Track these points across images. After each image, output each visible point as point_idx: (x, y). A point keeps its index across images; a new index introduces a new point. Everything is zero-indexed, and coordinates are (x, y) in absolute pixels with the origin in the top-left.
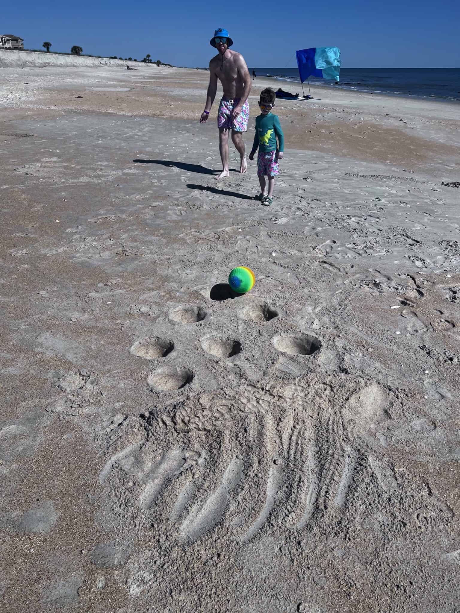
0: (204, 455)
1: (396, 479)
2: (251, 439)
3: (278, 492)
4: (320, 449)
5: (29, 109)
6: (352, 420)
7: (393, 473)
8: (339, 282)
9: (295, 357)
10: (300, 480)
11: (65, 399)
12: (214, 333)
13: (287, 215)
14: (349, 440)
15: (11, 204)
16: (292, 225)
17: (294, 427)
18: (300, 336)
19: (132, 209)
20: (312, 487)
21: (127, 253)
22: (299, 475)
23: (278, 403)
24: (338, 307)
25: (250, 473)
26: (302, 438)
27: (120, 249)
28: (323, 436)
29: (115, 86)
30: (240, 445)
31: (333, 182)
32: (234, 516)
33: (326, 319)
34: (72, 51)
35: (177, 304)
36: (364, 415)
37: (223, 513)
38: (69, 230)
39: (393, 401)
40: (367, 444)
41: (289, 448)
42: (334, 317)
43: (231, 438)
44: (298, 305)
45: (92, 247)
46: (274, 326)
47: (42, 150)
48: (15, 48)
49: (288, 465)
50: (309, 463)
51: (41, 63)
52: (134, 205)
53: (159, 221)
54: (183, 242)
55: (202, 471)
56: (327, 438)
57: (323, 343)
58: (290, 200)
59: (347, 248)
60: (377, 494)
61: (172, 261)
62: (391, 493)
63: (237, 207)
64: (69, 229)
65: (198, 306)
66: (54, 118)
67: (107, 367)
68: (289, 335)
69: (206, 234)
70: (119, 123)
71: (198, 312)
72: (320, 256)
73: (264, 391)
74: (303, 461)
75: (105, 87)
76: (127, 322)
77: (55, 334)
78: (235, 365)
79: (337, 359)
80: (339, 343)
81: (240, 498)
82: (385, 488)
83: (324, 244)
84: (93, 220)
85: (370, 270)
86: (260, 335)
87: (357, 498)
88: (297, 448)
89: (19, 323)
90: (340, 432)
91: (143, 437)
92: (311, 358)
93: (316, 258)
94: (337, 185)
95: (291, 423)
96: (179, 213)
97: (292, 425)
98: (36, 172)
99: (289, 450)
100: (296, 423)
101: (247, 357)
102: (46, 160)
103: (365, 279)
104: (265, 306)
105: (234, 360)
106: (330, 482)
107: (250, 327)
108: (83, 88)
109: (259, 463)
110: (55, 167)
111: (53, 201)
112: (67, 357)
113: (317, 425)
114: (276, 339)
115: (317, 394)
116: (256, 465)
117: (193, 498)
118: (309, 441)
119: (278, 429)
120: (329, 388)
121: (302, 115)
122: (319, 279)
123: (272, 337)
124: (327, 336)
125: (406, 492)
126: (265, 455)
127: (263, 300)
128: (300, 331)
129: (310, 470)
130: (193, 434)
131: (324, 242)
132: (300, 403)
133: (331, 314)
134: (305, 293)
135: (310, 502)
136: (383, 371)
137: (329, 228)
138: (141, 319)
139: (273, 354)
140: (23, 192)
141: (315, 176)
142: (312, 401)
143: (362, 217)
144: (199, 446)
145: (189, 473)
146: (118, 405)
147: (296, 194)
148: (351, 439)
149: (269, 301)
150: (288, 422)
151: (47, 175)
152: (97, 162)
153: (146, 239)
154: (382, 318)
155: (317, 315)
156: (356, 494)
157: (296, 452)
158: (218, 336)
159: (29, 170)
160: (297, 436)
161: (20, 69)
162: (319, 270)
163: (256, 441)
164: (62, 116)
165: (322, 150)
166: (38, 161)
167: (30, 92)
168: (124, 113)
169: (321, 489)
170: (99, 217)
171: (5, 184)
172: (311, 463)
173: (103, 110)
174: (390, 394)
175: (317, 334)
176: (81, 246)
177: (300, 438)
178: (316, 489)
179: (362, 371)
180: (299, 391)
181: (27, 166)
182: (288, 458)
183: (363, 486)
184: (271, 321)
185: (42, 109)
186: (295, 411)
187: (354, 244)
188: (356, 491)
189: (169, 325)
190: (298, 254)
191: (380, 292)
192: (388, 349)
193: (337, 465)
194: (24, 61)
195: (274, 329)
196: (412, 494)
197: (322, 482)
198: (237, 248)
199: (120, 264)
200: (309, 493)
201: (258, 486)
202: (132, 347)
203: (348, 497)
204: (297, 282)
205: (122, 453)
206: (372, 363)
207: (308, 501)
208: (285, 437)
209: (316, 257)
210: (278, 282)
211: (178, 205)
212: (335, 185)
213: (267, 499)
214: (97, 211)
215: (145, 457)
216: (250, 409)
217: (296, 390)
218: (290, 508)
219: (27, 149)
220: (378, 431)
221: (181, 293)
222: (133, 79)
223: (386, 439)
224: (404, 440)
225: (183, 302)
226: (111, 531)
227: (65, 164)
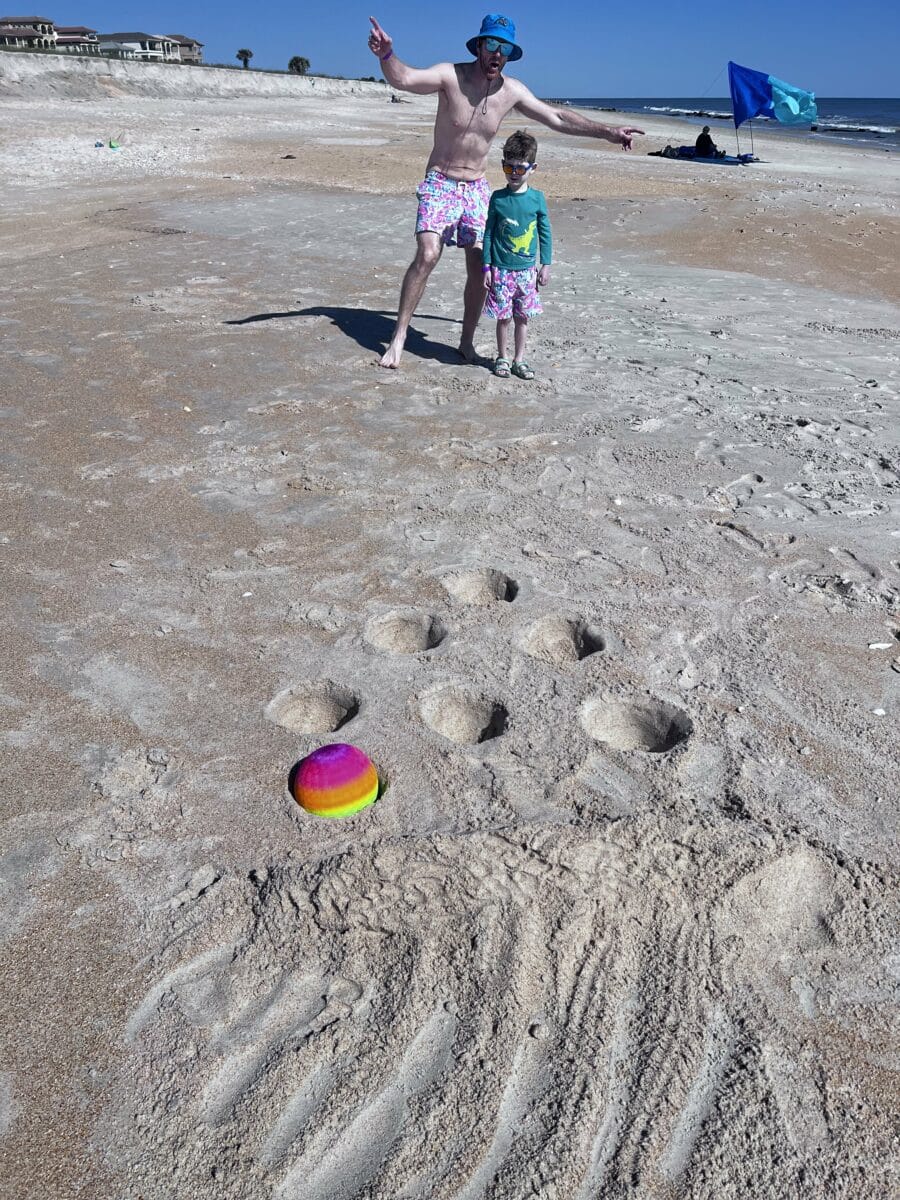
0: (371, 992)
1: (827, 1118)
2: (484, 967)
3: (525, 1116)
4: (646, 1007)
5: (190, 180)
6: (735, 937)
7: (821, 1099)
8: (757, 575)
9: (624, 757)
10: (584, 1091)
11: (102, 817)
12: (453, 682)
13: (663, 413)
14: (722, 993)
15: (109, 370)
16: (670, 435)
17: (592, 942)
18: (645, 702)
19: (340, 388)
20: (611, 1112)
21: (308, 485)
22: (582, 1077)
23: (559, 883)
24: (744, 637)
25: (468, 1055)
26: (607, 974)
27: (298, 475)
28: (660, 972)
29: (363, 135)
30: (458, 978)
31: (776, 343)
32: (410, 1171)
33: (713, 665)
34: (291, 66)
35: (389, 606)
36: (766, 927)
37: (385, 1159)
38: (205, 430)
39: (845, 896)
40: (765, 1006)
41: (573, 997)
42: (734, 660)
43: (439, 958)
44: (653, 627)
45: (242, 468)
46: (590, 673)
47: (195, 262)
48: (186, 60)
49: (562, 1044)
50: (614, 1043)
51: (230, 91)
52: (345, 380)
53: (390, 417)
54: (429, 464)
55: (359, 1035)
56: (668, 980)
57: (696, 723)
58: (674, 380)
59: (786, 494)
60: (772, 1155)
61: (397, 507)
62: (808, 1156)
63: (559, 390)
64: (206, 428)
65: (431, 613)
66: (232, 196)
67: (208, 747)
68: (620, 699)
69: (480, 450)
70: (354, 208)
71: (431, 628)
72: (722, 510)
73: (528, 851)
74: (599, 1038)
75: (342, 137)
76: (273, 644)
77: (122, 660)
78: (484, 765)
79: (724, 768)
80: (736, 729)
81: (431, 1122)
82: (793, 1140)
83: (734, 483)
84: (257, 410)
85: (831, 550)
86: (556, 693)
87: (719, 1161)
88: (590, 999)
89: (56, 630)
90: (702, 967)
91: (245, 930)
92: (664, 761)
93: (710, 515)
94: (784, 349)
95: (587, 932)
96: (433, 401)
97: (588, 939)
98: (170, 306)
99: (571, 1002)
100: (597, 935)
101: (515, 746)
102: (198, 282)
103: (817, 570)
104: (578, 623)
105: (486, 752)
106: (658, 1105)
107: (535, 671)
108: (300, 139)
109: (495, 1028)
110: (210, 296)
111: (190, 365)
112: (132, 715)
113: (649, 943)
114: (589, 707)
115: (656, 866)
116: (483, 1038)
117: (321, 1108)
118: (622, 981)
119: (551, 946)
120: (686, 854)
121: (729, 195)
122: (711, 564)
123: (579, 700)
124: (708, 708)
125: (847, 1157)
126: (510, 1011)
127: (575, 608)
128: (648, 692)
129: (612, 1064)
130: (355, 937)
131: (738, 478)
132: (613, 885)
133: (726, 652)
134: (674, 598)
135: (600, 1155)
136: (831, 810)
137: (753, 445)
138: (306, 637)
139: (577, 745)
140: (137, 345)
141: (739, 327)
142: (642, 883)
143: (830, 424)
144: (364, 967)
145: (326, 1040)
146: (209, 842)
147: (691, 365)
148: (728, 988)
149: (589, 612)
150: (579, 930)
151: (190, 312)
152: (294, 287)
153: (355, 455)
154: (845, 670)
155: (693, 654)
156: (718, 1151)
157: (586, 1010)
158: (462, 688)
159: (159, 302)
160: (596, 967)
161: (189, 102)
162: (715, 543)
163: (495, 972)
164: (249, 194)
165: (763, 271)
166: (181, 282)
167: (200, 147)
168: (368, 189)
169: (632, 1122)
170: (271, 404)
171: (109, 329)
172: (618, 1044)
173: (329, 183)
174: (839, 876)
175: (685, 701)
176: (223, 464)
177: (603, 974)
178: (620, 1121)
179: (779, 806)
180: (613, 857)
181: (157, 293)
182: (566, 1025)
183: (740, 1127)
184: (585, 660)
185: (214, 180)
186: (598, 904)
187: (805, 485)
188: (718, 1141)
189: (359, 656)
190: (673, 503)
191: (849, 605)
192: (850, 753)
193: (682, 1060)
194: (199, 85)
195: (588, 681)
196: (862, 1165)
197: (637, 1103)
198: (540, 484)
199: (290, 509)
200: (602, 1131)
201: (479, 1096)
202: (272, 701)
203: (697, 1156)
204: (659, 570)
205: (191, 967)
206: (806, 788)
207: (594, 1153)
208: (567, 967)
209: (713, 512)
210: (616, 569)
211: (436, 384)
212: (779, 349)
213: (497, 1133)
214: (270, 389)
215: (238, 982)
216: (489, 892)
217: (605, 853)
218: (546, 1170)
219: (166, 258)
220: (796, 972)
221: (402, 580)
222: (401, 121)
223: (815, 999)
224: (861, 1006)
225: (403, 601)
226: (121, 1173)
227: (230, 291)
